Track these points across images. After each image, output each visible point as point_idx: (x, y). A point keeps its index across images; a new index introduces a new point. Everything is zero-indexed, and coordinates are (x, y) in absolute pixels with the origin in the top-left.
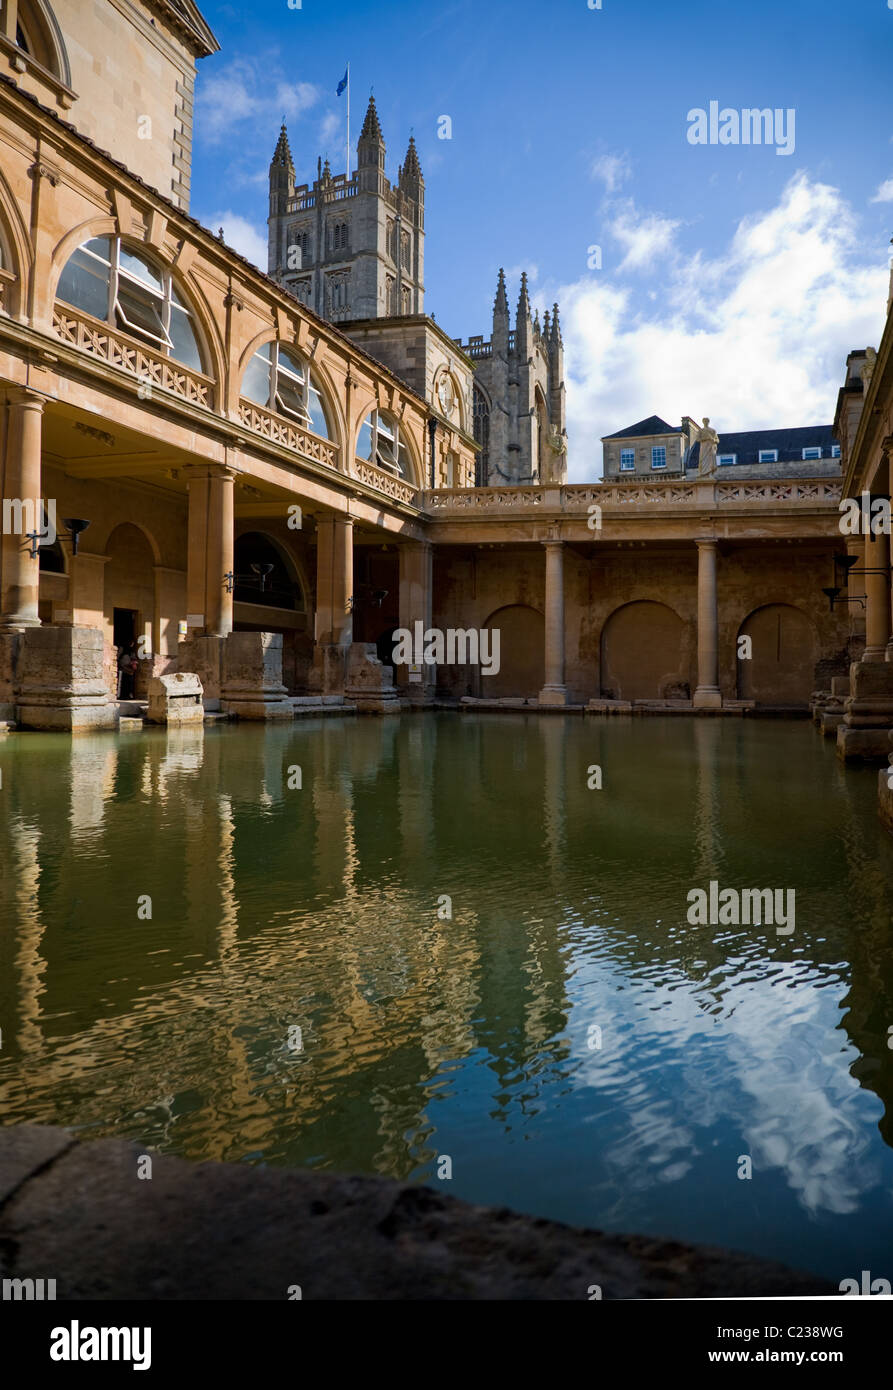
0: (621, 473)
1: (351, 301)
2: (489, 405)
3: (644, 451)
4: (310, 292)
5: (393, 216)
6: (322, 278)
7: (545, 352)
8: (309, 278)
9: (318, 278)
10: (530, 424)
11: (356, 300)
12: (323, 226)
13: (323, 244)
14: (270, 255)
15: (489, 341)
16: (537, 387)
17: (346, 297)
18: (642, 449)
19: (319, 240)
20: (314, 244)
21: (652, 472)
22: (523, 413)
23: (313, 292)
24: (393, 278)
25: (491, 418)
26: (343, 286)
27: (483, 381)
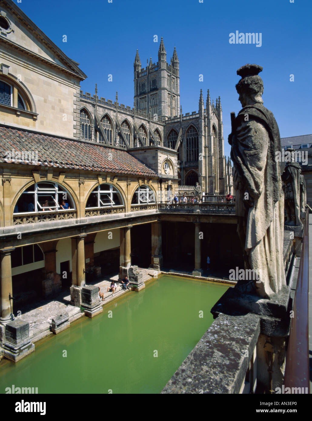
1: (158, 103)
2: (198, 133)
4: (146, 101)
5: (169, 75)
6: (149, 96)
7: (216, 113)
8: (146, 97)
9: (148, 97)
10: (211, 139)
11: (159, 103)
12: (149, 81)
13: (149, 86)
14: (135, 91)
15: (198, 113)
16: (213, 125)
17: (156, 102)
19: (148, 85)
20: (147, 87)
22: (208, 135)
23: (147, 101)
24: (170, 94)
25: (199, 138)
26: (155, 98)
27: (196, 126)
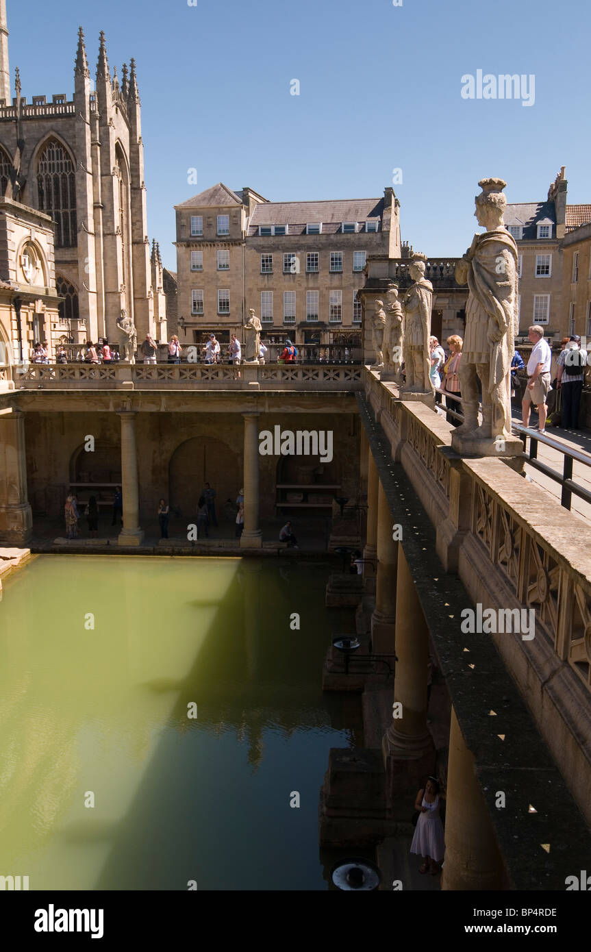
0: (191, 239)
2: (74, 164)
3: (211, 220)
7: (125, 108)
10: (111, 184)
15: (71, 100)
16: (117, 145)
18: (209, 218)
21: (217, 238)
22: (104, 173)
25: (77, 178)
27: (68, 140)
